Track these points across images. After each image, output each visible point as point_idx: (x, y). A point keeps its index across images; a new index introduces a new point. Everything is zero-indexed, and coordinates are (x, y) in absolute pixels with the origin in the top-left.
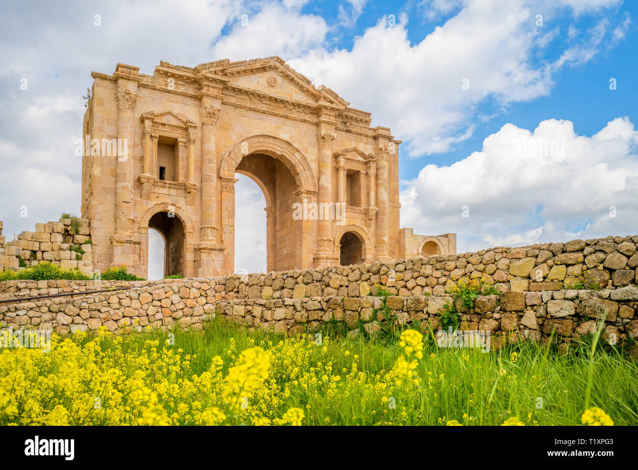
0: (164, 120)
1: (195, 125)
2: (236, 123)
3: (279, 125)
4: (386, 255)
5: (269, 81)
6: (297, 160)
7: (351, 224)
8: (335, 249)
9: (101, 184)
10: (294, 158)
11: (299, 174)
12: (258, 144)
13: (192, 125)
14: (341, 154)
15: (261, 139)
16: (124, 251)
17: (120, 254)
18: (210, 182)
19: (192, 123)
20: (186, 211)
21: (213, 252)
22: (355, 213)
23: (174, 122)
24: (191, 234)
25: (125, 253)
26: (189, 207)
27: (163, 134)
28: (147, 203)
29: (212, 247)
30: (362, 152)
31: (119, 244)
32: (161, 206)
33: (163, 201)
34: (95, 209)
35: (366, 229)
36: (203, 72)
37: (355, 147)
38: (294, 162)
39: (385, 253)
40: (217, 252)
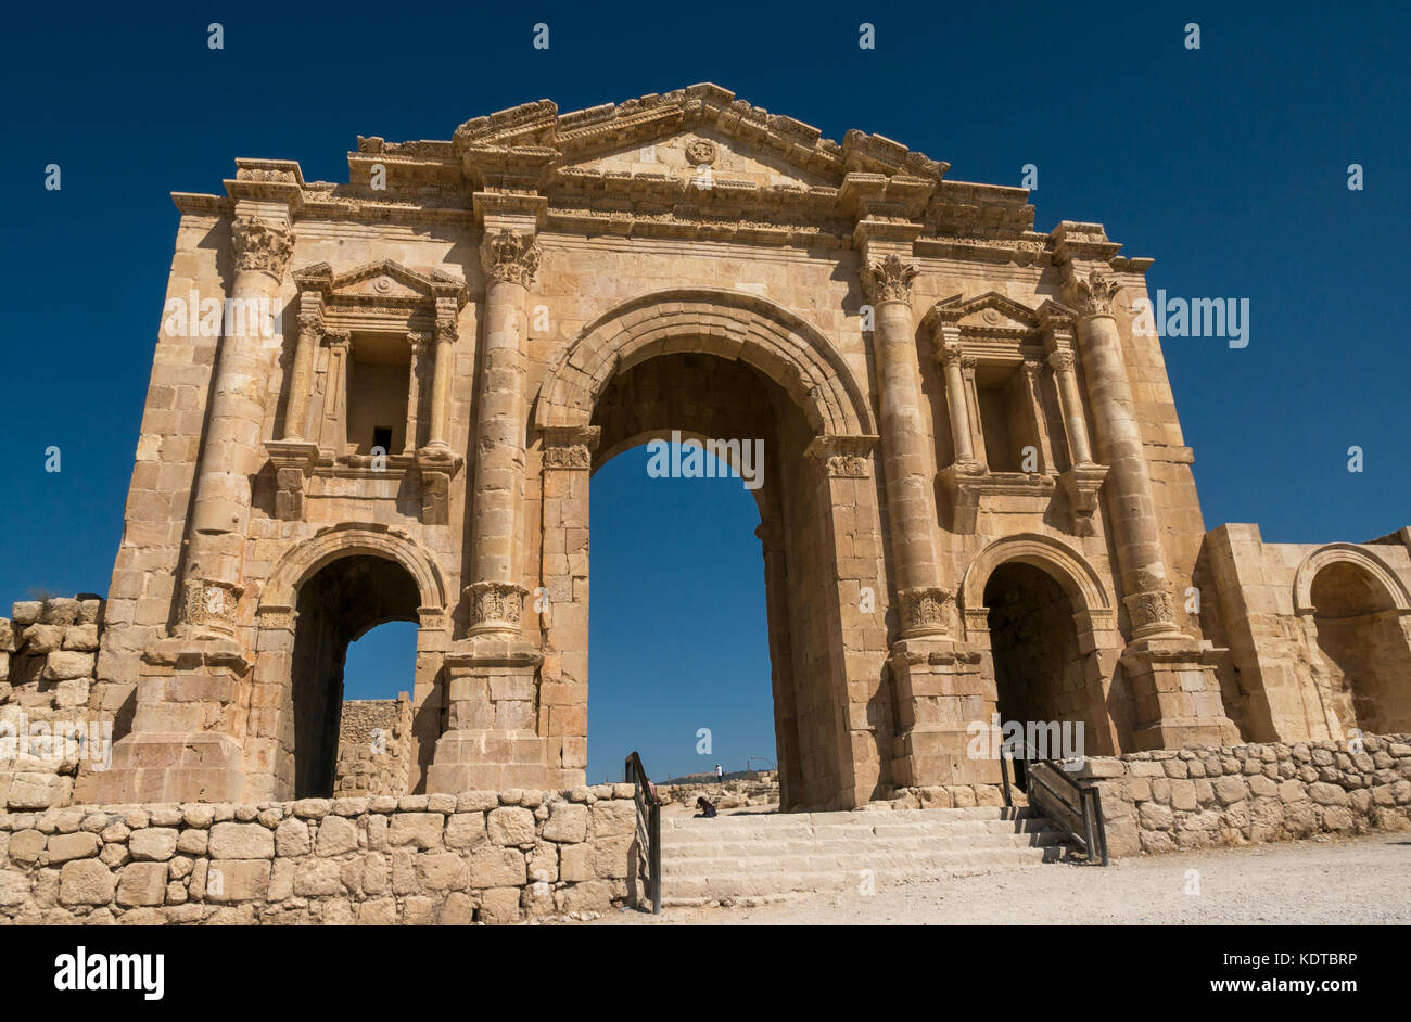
0: (369, 288)
1: (451, 286)
2: (594, 270)
3: (731, 261)
4: (1168, 629)
5: (693, 152)
6: (796, 353)
7: (1018, 533)
8: (969, 624)
9: (152, 487)
10: (786, 346)
11: (809, 394)
12: (664, 320)
13: (443, 286)
14: (943, 314)
15: (674, 307)
16: (171, 693)
17: (157, 703)
18: (497, 443)
19: (443, 281)
20: (420, 543)
21: (493, 671)
22: (1023, 493)
23: (399, 291)
24: (435, 618)
25: (176, 701)
26: (433, 529)
27: (363, 326)
28: (294, 528)
29: (489, 654)
30: (1018, 306)
31: (158, 670)
32: (339, 534)
33: (348, 518)
34: (122, 565)
35: (1074, 543)
36: (477, 142)
37: (992, 294)
38: (788, 358)
39: (1163, 622)
40: (507, 671)
